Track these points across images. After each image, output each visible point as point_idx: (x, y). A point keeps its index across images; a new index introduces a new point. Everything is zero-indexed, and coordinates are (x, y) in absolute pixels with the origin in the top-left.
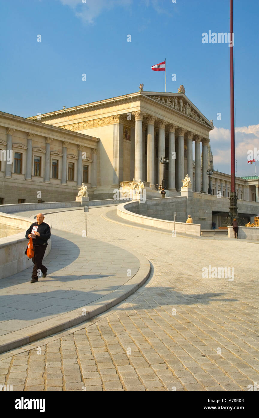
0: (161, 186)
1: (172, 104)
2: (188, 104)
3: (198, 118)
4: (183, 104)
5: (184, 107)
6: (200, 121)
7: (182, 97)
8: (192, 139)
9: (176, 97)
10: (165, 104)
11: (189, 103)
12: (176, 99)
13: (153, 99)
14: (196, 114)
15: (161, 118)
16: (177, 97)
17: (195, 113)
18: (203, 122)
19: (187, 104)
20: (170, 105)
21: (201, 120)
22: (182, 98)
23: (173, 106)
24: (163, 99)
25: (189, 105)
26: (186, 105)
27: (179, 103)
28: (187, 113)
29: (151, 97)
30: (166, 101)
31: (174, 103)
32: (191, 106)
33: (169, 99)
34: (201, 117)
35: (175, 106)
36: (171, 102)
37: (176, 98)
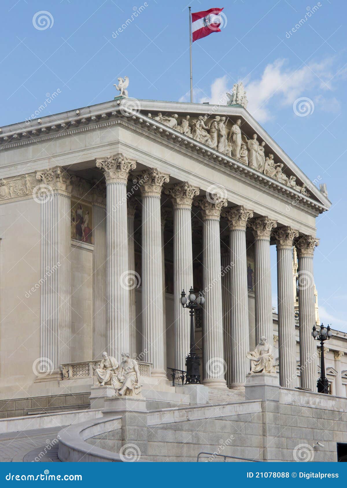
0: (183, 372)
1: (212, 138)
2: (255, 136)
3: (284, 177)
4: (243, 139)
5: (245, 147)
6: (292, 188)
7: (240, 117)
8: (269, 239)
9: (221, 116)
10: (191, 136)
11: (258, 136)
12: (222, 124)
13: (156, 121)
14: (279, 166)
15: (181, 177)
16: (224, 118)
17: (275, 163)
18: (298, 188)
19: (252, 138)
20: (206, 138)
21: (293, 183)
22: (239, 122)
23: (214, 144)
24: (186, 123)
25: (260, 140)
26: (249, 142)
27: (230, 137)
28: (255, 164)
29: (150, 115)
30: (193, 129)
31: (215, 135)
32: (263, 144)
33: (203, 123)
34: (294, 175)
35: (218, 142)
36: (209, 131)
37: (221, 120)
